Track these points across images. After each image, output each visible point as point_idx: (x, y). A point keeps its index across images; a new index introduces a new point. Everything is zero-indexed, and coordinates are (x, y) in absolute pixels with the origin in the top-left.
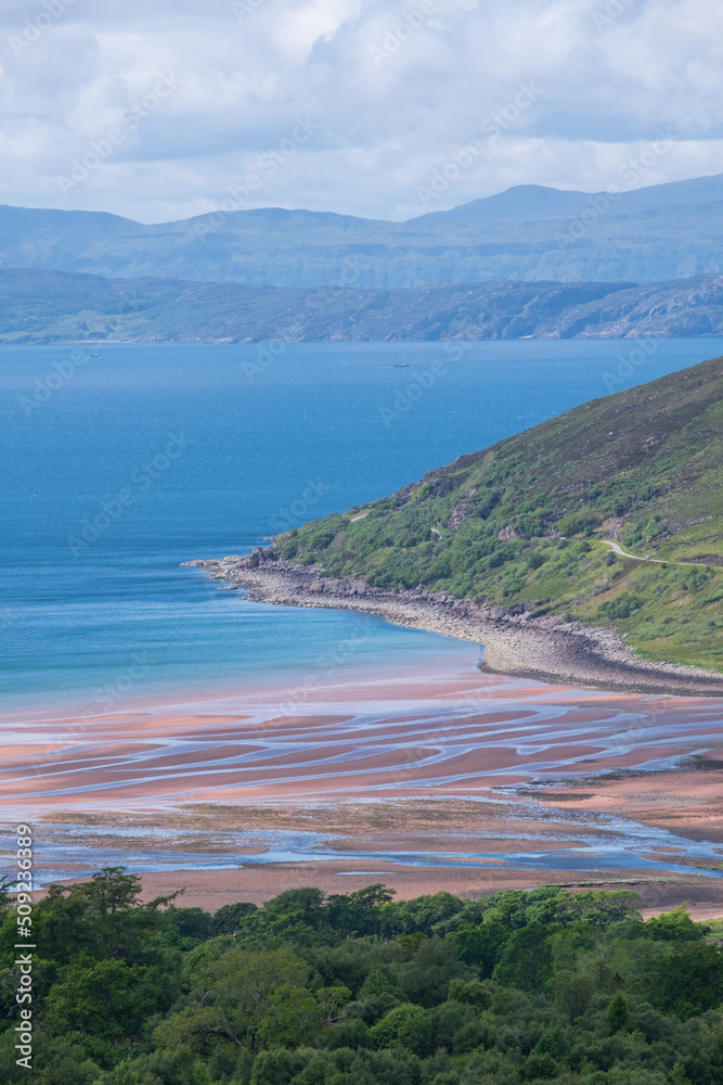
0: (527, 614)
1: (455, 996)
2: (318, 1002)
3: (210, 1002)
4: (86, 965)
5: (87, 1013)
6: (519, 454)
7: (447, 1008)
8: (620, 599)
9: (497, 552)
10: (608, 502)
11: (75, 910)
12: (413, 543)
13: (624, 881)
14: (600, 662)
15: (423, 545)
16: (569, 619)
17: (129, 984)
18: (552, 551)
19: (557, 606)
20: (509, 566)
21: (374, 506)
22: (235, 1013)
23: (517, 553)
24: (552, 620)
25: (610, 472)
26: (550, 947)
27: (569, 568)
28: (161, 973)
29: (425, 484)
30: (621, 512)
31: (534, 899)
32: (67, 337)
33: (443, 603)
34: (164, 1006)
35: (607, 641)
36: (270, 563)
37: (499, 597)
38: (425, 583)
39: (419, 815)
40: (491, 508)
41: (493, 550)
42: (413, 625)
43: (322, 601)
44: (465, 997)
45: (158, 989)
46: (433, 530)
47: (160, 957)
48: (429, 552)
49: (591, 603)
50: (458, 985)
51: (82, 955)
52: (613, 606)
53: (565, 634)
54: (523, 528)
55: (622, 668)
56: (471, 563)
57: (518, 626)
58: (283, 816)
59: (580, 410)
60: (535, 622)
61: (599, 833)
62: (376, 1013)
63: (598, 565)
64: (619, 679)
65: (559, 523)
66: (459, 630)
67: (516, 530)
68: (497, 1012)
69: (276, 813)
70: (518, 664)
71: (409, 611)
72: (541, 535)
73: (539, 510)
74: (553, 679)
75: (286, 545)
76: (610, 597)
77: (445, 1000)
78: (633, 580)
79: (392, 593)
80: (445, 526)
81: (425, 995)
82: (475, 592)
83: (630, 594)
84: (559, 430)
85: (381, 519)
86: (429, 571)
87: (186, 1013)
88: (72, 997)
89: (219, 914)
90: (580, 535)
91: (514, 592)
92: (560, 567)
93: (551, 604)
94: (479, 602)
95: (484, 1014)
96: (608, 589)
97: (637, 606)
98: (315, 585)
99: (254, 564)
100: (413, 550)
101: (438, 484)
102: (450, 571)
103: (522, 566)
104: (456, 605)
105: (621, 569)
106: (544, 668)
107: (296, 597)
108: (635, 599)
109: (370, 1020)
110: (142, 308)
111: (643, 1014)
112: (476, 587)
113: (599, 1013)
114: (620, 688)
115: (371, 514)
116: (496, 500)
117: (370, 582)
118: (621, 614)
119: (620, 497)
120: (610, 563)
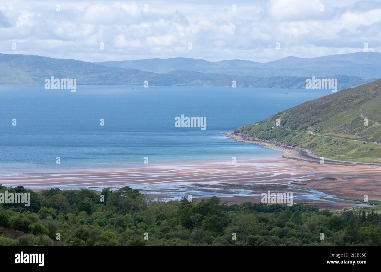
0: (292, 146)
1: (287, 225)
2: (259, 226)
3: (236, 225)
4: (210, 216)
5: (210, 226)
6: (291, 112)
7: (285, 228)
8: (312, 143)
9: (286, 133)
10: (310, 123)
11: (207, 205)
12: (268, 130)
13: (314, 203)
14: (307, 156)
15: (270, 131)
16: (301, 147)
17: (219, 221)
18: (298, 133)
19: (299, 144)
20: (289, 136)
21: (260, 122)
22: (241, 227)
23: (290, 133)
24: (298, 147)
25: (310, 117)
26: (301, 216)
27: (301, 137)
28: (225, 218)
29: (271, 118)
30: (312, 125)
31: (296, 206)
32: (195, 85)
33: (274, 143)
34: (226, 225)
35: (309, 152)
36: (238, 133)
37: (286, 142)
38: (271, 138)
39: (271, 187)
40: (285, 123)
41: (285, 132)
42: (268, 147)
43: (249, 142)
44: (289, 226)
45: (225, 222)
46: (272, 128)
47: (224, 215)
48: (272, 132)
49: (306, 144)
50: (288, 223)
51: (209, 214)
52: (311, 145)
53: (300, 150)
54: (292, 128)
55: (313, 158)
56: (281, 135)
57: (290, 148)
58: (242, 186)
59: (304, 103)
60: (294, 148)
61: (308, 192)
62: (271, 228)
63: (307, 136)
64: (312, 160)
65: (299, 127)
66: (278, 149)
67: (290, 128)
68: (296, 229)
69: (240, 186)
70: (290, 156)
71: (267, 144)
72: (295, 129)
73: (295, 124)
74: (298, 160)
75: (241, 130)
76: (310, 143)
77: (285, 226)
78: (315, 139)
79: (263, 141)
80: (275, 127)
81: (281, 225)
82: (281, 141)
83: (314, 142)
84: (300, 107)
85: (261, 125)
86: (271, 136)
87: (231, 227)
88: (207, 223)
89: (230, 206)
90: (303, 130)
91: (289, 141)
92: (299, 136)
93: (297, 144)
94: (282, 143)
95: (293, 229)
96: (310, 141)
97: (316, 145)
98: (247, 138)
99: (234, 133)
100: (268, 132)
101: (274, 118)
102: (276, 136)
103: (291, 136)
104: (277, 143)
105: (312, 137)
106: (296, 157)
107: (243, 141)
108: (315, 143)
109: (269, 230)
110: (210, 79)
111: (327, 231)
112: (281, 140)
113: (318, 230)
114: (312, 162)
115: (259, 124)
116: (286, 122)
117: (259, 138)
118: (312, 146)
119: (312, 122)
120: (310, 136)
